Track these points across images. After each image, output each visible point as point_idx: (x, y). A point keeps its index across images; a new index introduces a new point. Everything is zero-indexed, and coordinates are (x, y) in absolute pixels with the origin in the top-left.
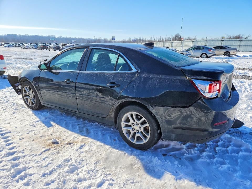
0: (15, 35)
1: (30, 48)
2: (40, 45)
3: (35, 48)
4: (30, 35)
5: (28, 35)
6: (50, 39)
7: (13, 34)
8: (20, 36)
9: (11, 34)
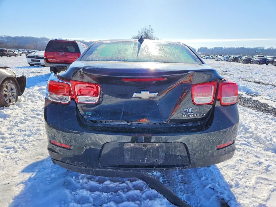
0: (222, 48)
1: (222, 60)
2: (232, 58)
3: (226, 60)
4: (235, 47)
5: (233, 47)
6: (243, 50)
7: (219, 48)
8: (226, 49)
9: (218, 47)
